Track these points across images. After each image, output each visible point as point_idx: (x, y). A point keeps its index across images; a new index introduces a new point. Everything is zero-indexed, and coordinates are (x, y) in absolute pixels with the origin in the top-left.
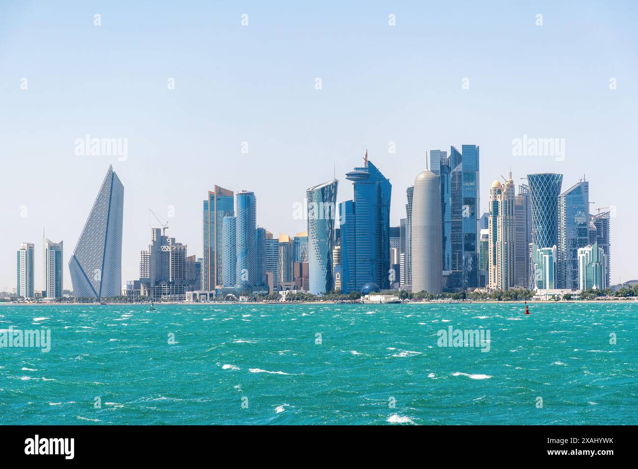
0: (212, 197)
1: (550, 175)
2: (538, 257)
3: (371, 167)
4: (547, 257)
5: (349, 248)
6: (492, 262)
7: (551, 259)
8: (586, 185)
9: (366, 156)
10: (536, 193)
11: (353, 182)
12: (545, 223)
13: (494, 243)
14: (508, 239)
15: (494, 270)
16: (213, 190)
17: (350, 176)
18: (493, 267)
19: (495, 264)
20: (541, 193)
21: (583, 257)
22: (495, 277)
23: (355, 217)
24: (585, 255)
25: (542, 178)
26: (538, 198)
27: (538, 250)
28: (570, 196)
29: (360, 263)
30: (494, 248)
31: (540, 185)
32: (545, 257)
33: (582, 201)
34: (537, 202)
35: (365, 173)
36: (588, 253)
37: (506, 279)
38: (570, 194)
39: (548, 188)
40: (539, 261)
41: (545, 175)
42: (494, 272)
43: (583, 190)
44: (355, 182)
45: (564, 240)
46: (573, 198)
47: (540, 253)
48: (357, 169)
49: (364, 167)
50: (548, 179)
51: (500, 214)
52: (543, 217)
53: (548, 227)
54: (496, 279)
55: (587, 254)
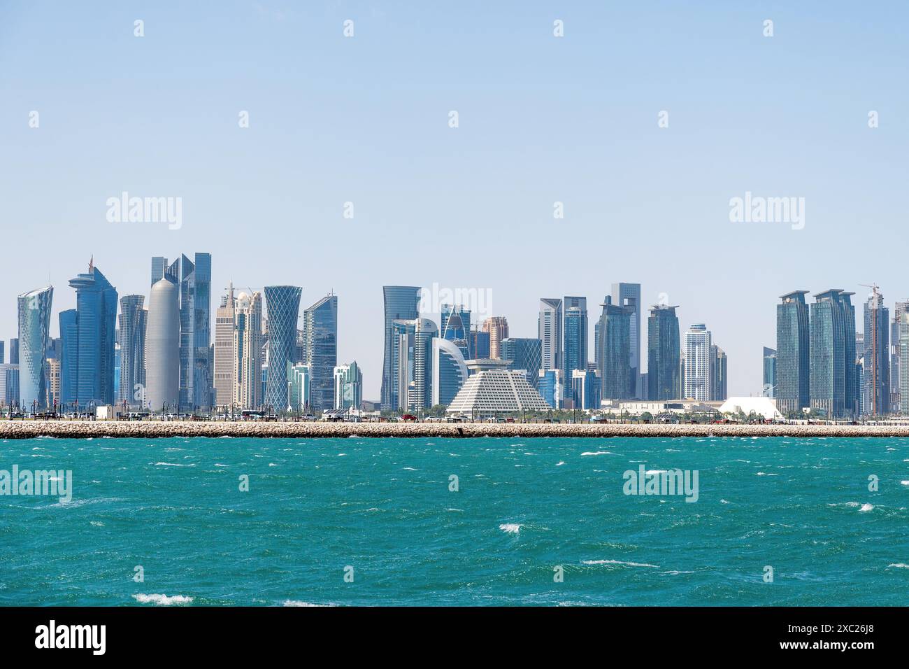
1: (290, 287)
2: (294, 375)
3: (96, 273)
4: (303, 374)
5: (71, 364)
6: (237, 380)
7: (306, 377)
8: (335, 300)
9: (92, 262)
10: (275, 306)
11: (76, 289)
12: (284, 338)
13: (240, 360)
14: (255, 355)
15: (239, 387)
17: (73, 283)
18: (238, 385)
19: (240, 381)
20: (279, 307)
21: (341, 376)
22: (239, 396)
23: (78, 327)
24: (342, 374)
25: (282, 291)
26: (277, 312)
27: (293, 367)
28: (319, 311)
29: (83, 378)
30: (240, 364)
31: (279, 298)
32: (301, 375)
33: (331, 316)
34: (275, 316)
35: (91, 280)
36: (346, 371)
37: (253, 397)
38: (319, 308)
39: (287, 302)
40: (293, 379)
41: (285, 287)
42: (240, 390)
43: (332, 303)
44: (79, 289)
45: (311, 357)
46: (322, 313)
47: (296, 371)
48: (81, 275)
49: (88, 273)
50: (288, 292)
51: (247, 328)
52: (282, 332)
53: (286, 343)
54: (241, 397)
55: (344, 373)
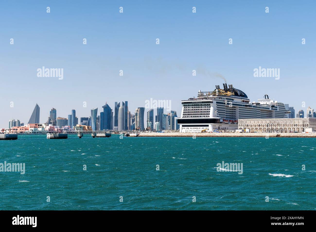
0: (52, 110)
16: (52, 109)
23: (104, 115)
35: (106, 106)
38: (150, 112)
51: (138, 115)
